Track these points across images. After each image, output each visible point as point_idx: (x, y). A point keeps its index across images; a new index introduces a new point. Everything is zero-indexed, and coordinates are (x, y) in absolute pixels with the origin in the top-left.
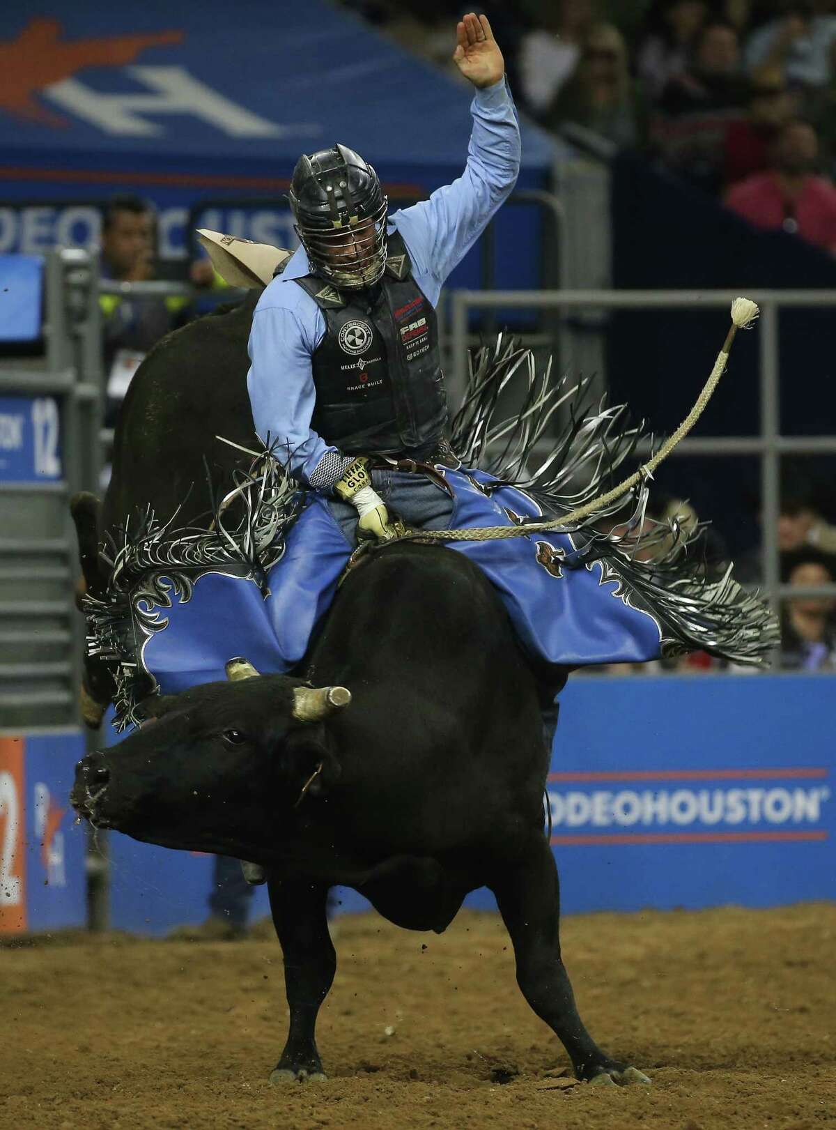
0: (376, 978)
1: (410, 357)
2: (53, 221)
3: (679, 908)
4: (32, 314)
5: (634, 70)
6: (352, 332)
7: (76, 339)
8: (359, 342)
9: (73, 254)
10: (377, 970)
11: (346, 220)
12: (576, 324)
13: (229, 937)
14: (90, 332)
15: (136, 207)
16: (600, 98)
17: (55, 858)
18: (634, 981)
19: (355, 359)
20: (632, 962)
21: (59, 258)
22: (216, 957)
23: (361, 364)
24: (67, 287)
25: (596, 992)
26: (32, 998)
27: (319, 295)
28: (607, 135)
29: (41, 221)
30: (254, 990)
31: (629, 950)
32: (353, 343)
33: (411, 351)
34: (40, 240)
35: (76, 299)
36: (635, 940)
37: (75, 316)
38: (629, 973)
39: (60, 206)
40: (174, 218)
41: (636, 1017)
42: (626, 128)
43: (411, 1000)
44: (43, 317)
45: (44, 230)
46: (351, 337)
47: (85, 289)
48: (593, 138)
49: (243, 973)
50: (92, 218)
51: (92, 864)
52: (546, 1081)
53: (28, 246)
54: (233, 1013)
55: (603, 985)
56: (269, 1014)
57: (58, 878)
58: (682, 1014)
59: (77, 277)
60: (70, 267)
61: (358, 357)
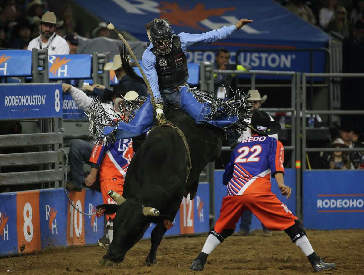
0: (282, 246)
1: (177, 67)
2: (202, 55)
3: (359, 229)
4: (197, 78)
5: (349, 17)
6: (162, 61)
7: (208, 84)
8: (164, 63)
9: (207, 63)
10: (282, 244)
11: (163, 41)
12: (334, 82)
13: (245, 235)
14: (211, 83)
15: (225, 51)
16: (340, 25)
17: (201, 215)
18: (348, 247)
19: (163, 67)
20: (347, 242)
21: (204, 64)
22: (241, 240)
23: (165, 68)
24: (205, 71)
25: (337, 250)
26: (196, 250)
27: (154, 52)
28: (342, 34)
29: (199, 55)
30: (251, 248)
31: (346, 239)
32: (163, 64)
33: (177, 65)
34: (199, 59)
35: (208, 74)
36: (348, 237)
37: (207, 79)
38: (346, 245)
39: (204, 51)
40: (233, 54)
41: (348, 256)
42: (347, 33)
43: (291, 251)
44: (199, 79)
45: (200, 57)
46: (162, 62)
47: (210, 72)
48: (338, 35)
49: (248, 244)
50: (212, 54)
51: (210, 216)
52: (325, 272)
53: (196, 61)
54: (246, 254)
55: (340, 248)
56: (255, 255)
57: (202, 220)
58: (359, 255)
59: (208, 69)
60: (206, 66)
61: (164, 67)
